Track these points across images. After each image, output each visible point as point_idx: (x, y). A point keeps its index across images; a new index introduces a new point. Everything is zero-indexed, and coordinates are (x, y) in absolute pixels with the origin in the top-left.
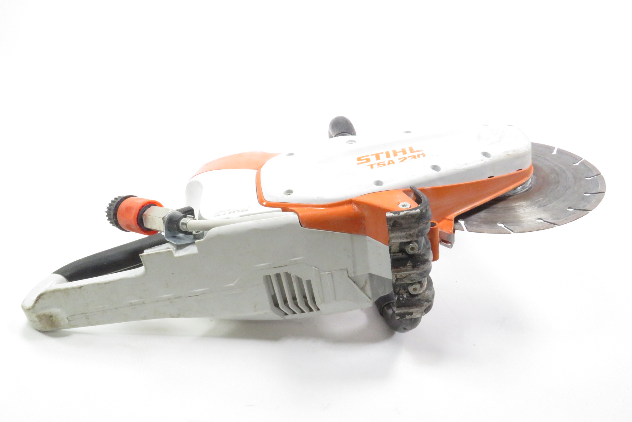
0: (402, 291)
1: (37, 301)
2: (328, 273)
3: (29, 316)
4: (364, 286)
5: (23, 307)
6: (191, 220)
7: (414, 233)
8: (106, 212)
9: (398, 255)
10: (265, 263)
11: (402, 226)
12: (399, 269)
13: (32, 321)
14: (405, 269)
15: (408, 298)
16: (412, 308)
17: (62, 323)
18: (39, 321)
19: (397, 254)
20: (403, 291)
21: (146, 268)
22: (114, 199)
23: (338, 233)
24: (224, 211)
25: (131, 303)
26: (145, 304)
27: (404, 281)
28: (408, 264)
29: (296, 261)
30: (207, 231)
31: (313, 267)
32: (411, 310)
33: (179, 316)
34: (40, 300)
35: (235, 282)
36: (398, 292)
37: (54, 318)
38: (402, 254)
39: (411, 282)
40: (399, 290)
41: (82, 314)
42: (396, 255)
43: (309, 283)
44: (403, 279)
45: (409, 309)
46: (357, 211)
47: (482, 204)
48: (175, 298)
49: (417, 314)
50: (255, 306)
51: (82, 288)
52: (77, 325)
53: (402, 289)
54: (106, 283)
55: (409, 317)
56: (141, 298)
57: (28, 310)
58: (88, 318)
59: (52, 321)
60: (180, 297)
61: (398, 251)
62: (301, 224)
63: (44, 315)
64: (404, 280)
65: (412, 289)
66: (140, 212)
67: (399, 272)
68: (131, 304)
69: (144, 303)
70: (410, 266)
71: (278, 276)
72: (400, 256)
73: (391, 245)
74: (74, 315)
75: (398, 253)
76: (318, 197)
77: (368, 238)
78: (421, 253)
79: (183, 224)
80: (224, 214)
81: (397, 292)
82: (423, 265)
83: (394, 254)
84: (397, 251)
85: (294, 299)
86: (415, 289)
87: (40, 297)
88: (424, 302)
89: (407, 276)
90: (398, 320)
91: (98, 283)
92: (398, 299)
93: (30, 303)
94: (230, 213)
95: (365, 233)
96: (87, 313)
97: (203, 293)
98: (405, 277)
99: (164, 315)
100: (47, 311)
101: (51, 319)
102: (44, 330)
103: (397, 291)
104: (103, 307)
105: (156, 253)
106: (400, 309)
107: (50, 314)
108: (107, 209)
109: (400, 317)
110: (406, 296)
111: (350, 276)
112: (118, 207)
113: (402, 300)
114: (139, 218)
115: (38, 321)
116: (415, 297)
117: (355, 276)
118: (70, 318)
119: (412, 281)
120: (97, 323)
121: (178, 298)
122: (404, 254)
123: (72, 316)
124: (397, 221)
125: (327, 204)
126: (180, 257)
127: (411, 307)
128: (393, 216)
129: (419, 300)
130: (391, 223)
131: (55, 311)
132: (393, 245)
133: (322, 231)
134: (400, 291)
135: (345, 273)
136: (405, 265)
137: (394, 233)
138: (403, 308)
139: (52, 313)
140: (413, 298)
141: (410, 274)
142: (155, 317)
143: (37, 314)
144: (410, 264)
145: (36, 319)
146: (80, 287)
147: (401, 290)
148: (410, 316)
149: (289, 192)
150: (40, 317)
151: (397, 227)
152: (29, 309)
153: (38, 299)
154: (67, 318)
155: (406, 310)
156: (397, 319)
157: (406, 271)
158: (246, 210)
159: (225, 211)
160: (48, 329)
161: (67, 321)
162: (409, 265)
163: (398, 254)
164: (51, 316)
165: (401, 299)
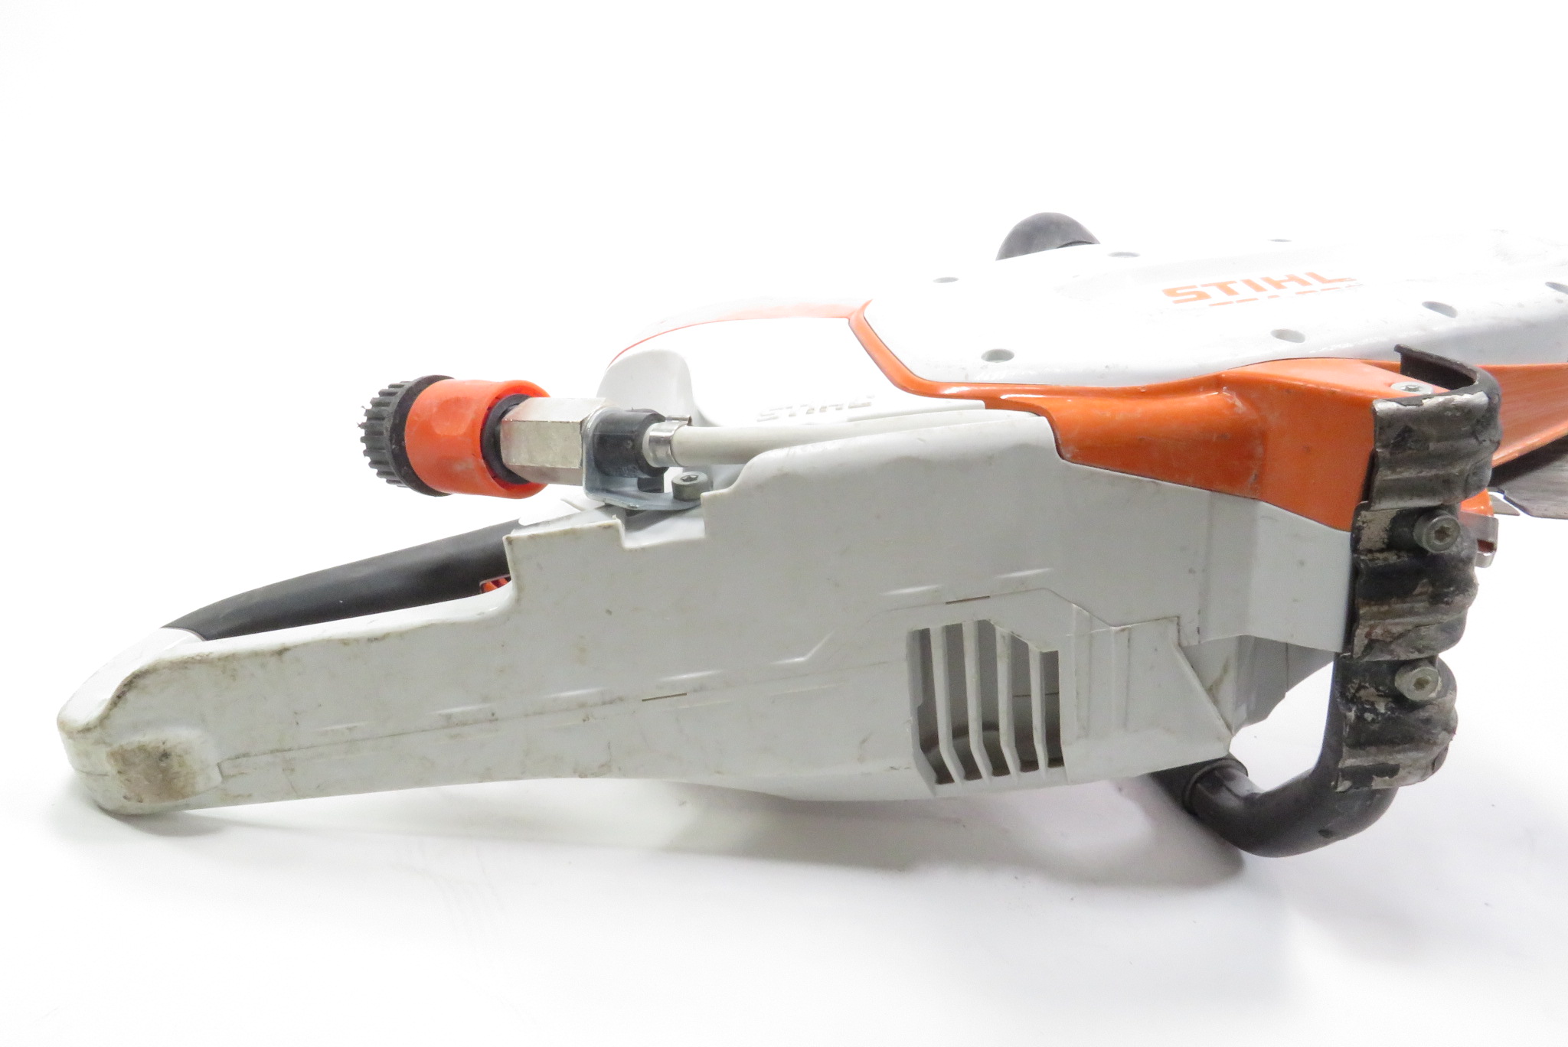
0: (1369, 693)
1: (119, 697)
2: (1118, 628)
3: (80, 756)
4: (1219, 682)
5: (62, 725)
6: (682, 429)
7: (1461, 472)
8: (362, 426)
9: (1385, 559)
10: (919, 583)
11: (1428, 448)
12: (1385, 608)
13: (89, 774)
14: (1406, 606)
15: (1393, 713)
16: (1404, 751)
17: (201, 784)
18: (119, 772)
19: (1378, 555)
20: (1372, 690)
21: (520, 589)
22: (378, 396)
23: (1175, 485)
24: (788, 408)
25: (449, 717)
26: (497, 720)
27: (1391, 652)
28: (1418, 590)
29: (1022, 581)
30: (739, 466)
31: (1075, 606)
32: (1393, 759)
33: (603, 769)
34: (131, 696)
35: (809, 655)
36: (1354, 695)
37: (174, 761)
38: (1399, 557)
39: (1416, 655)
40: (1360, 688)
41: (272, 752)
42: (1378, 559)
43: (1051, 662)
44: (1391, 642)
45: (1390, 754)
46: (1240, 412)
47: (1548, 441)
48: (604, 703)
49: (1409, 773)
50: (864, 741)
51: (287, 656)
52: (250, 795)
53: (1367, 685)
54: (373, 640)
55: (1385, 781)
56: (485, 699)
57: (79, 732)
58: (293, 770)
59: (164, 771)
60: (621, 699)
61: (1384, 546)
62: (1061, 447)
63: (142, 748)
64: (1393, 646)
65: (1414, 681)
66: (491, 415)
67: (1385, 615)
68: (449, 721)
69: (493, 718)
70: (1424, 597)
71: (954, 634)
72: (1391, 562)
73: (1364, 523)
74: (246, 755)
75: (1381, 551)
76: (1107, 367)
77: (1265, 507)
78: (1459, 553)
79: (657, 441)
80: (790, 416)
81: (1350, 696)
82: (1462, 595)
83: (1370, 556)
84: (1380, 545)
85: (960, 732)
86: (1420, 684)
87: (131, 684)
88: (1439, 729)
89: (1409, 631)
90: (1344, 792)
91: (345, 637)
92: (1360, 718)
93: (91, 707)
94: (810, 411)
95: (1260, 492)
96: (290, 750)
97: (700, 688)
98: (1401, 635)
99: (554, 767)
100: (149, 738)
101: (163, 764)
102: (132, 807)
103: (1353, 691)
104: (350, 729)
105: (566, 533)
106: (1362, 752)
107: (162, 747)
108: (366, 418)
109: (1354, 783)
110: (1387, 709)
111: (1185, 643)
112: (409, 407)
113: (1373, 720)
114: (487, 434)
115: (114, 772)
116: (1416, 712)
117: (1199, 642)
118: (227, 768)
119: (1420, 651)
120: (321, 790)
121: (611, 702)
122: (1403, 554)
123: (237, 757)
124: (1415, 428)
125: (1144, 388)
126: (644, 550)
127: (1399, 744)
128: (1398, 409)
129: (1427, 721)
130: (1392, 434)
131: (179, 736)
132: (1370, 521)
133: (1124, 477)
134: (1362, 693)
135: (1172, 630)
136: (1405, 593)
137: (1398, 470)
138: (1373, 749)
139: (168, 745)
140: (1411, 715)
141: (1418, 626)
142: (523, 772)
143: (116, 746)
144: (1425, 589)
145: (109, 767)
146: (281, 652)
147: (1365, 687)
148: (1387, 778)
149: (998, 356)
150: (123, 759)
151: (1410, 448)
152: (87, 730)
153: (125, 689)
154: (219, 766)
155: (1381, 759)
156: (1340, 789)
157: (1411, 612)
158: (864, 405)
159: (791, 407)
160: (148, 805)
161: (216, 777)
162: (1421, 594)
163: (1385, 555)
164: (165, 755)
165: (1369, 716)
